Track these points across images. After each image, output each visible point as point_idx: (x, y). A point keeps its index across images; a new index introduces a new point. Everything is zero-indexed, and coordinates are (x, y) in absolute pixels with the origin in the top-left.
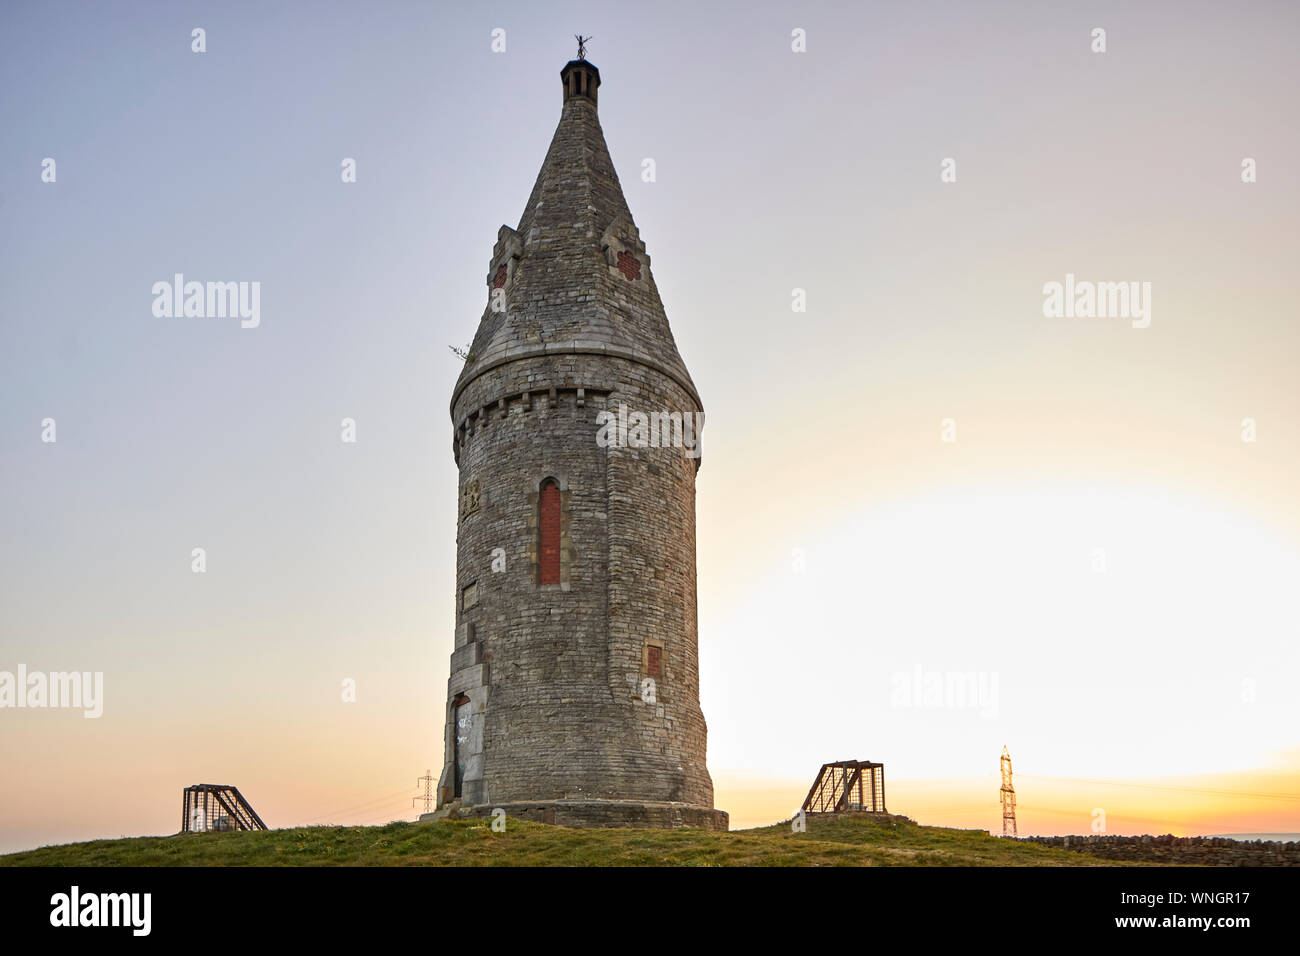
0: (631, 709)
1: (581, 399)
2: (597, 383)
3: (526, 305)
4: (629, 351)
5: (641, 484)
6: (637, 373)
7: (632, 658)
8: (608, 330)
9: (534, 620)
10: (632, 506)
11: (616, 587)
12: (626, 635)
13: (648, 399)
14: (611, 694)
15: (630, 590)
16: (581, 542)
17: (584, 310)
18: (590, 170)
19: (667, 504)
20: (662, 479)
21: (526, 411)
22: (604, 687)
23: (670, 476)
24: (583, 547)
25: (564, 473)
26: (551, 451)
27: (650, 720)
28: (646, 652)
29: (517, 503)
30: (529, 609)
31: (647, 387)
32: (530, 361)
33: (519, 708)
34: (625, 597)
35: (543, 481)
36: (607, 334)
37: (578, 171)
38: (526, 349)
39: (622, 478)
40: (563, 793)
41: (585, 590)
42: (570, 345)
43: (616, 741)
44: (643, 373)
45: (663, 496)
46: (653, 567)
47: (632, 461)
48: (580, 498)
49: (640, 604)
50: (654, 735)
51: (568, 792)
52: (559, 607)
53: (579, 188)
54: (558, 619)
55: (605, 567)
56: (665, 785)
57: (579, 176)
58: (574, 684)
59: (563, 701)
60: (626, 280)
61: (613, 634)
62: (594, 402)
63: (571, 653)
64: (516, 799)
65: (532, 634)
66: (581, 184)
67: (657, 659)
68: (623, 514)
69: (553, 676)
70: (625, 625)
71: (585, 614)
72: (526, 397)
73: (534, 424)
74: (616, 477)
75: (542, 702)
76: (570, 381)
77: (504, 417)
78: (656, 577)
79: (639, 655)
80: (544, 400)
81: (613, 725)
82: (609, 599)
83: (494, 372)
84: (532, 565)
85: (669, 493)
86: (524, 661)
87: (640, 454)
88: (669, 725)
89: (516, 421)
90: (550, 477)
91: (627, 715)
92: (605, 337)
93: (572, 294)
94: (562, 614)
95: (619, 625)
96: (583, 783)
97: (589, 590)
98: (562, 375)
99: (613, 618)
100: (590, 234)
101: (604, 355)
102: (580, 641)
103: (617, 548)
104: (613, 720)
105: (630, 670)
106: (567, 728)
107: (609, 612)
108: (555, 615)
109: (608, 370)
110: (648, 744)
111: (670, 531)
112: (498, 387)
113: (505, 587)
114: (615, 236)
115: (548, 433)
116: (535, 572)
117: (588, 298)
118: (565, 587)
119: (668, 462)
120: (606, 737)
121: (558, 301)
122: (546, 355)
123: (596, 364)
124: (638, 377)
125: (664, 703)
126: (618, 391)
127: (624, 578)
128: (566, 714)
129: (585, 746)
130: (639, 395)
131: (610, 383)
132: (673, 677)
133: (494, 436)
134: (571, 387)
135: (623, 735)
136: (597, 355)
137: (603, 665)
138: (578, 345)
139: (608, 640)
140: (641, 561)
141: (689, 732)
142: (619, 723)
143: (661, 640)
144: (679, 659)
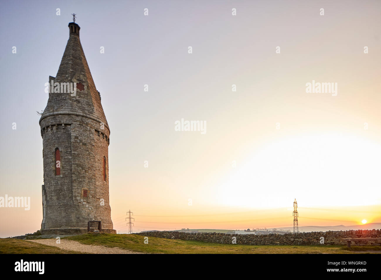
0: (78, 206)
1: (63, 127)
2: (67, 122)
3: (52, 100)
4: (75, 113)
5: (80, 148)
6: (79, 119)
8: (70, 107)
9: (54, 184)
10: (78, 154)
11: (73, 175)
12: (77, 187)
13: (82, 125)
14: (73, 202)
15: (77, 176)
16: (65, 164)
17: (65, 102)
18: (73, 58)
19: (89, 153)
20: (87, 146)
21: (51, 130)
22: (71, 200)
23: (90, 145)
24: (65, 165)
25: (60, 146)
26: (57, 141)
27: (84, 208)
28: (83, 192)
29: (50, 155)
30: (53, 182)
31: (82, 122)
32: (51, 117)
33: (51, 206)
34: (76, 178)
35: (56, 148)
36: (70, 109)
37: (69, 58)
38: (49, 114)
39: (75, 147)
40: (61, 226)
41: (66, 176)
42: (59, 112)
43: (74, 213)
44: (81, 118)
45: (88, 151)
46: (84, 170)
47: (78, 142)
48: (64, 153)
49: (80, 179)
50: (85, 212)
51: (62, 226)
52: (60, 181)
53: (69, 64)
54: (60, 184)
55: (71, 170)
57: (69, 60)
58: (64, 200)
59: (61, 204)
60: (79, 91)
61: (73, 187)
62: (67, 127)
63: (63, 192)
64: (51, 228)
65: (54, 188)
66: (69, 63)
67: (87, 193)
68: (75, 157)
69: (59, 198)
70: (76, 185)
71: (66, 182)
72: (50, 126)
73: (53, 133)
74: (73, 147)
75: (56, 205)
76: (60, 122)
77: (47, 131)
78: (85, 172)
79: (80, 192)
80: (55, 127)
81: (73, 210)
82: (72, 179)
83: (44, 120)
84: (54, 170)
86: (53, 195)
87: (80, 140)
88: (90, 209)
89: (49, 133)
90: (57, 148)
91: (77, 207)
92: (69, 110)
93: (63, 97)
94: (61, 183)
95: (74, 185)
96: (66, 224)
97: (67, 176)
98: (58, 120)
99: (73, 183)
100: (69, 78)
101: (69, 115)
102: (65, 189)
103: (74, 165)
104: (73, 208)
105: (78, 196)
106: (62, 211)
107: (72, 182)
108: (59, 183)
109: (70, 118)
110: (84, 214)
111: (90, 160)
112: (45, 124)
113: (49, 176)
114: (76, 79)
115: (56, 136)
116: (54, 172)
117: (66, 98)
118: (61, 176)
119: (89, 141)
120: (71, 213)
121: (59, 99)
122: (54, 115)
123: (67, 117)
124: (79, 120)
125: (88, 203)
126: (73, 124)
127: (76, 173)
128: (62, 207)
129: (66, 215)
130: (79, 124)
131: (71, 122)
132: (91, 197)
133: (45, 137)
134: (60, 124)
135: (76, 212)
136: (67, 114)
137: (71, 195)
138: (61, 112)
139: (72, 189)
140: (80, 168)
141: (98, 210)
142: (75, 209)
143: (87, 188)
144: (94, 192)
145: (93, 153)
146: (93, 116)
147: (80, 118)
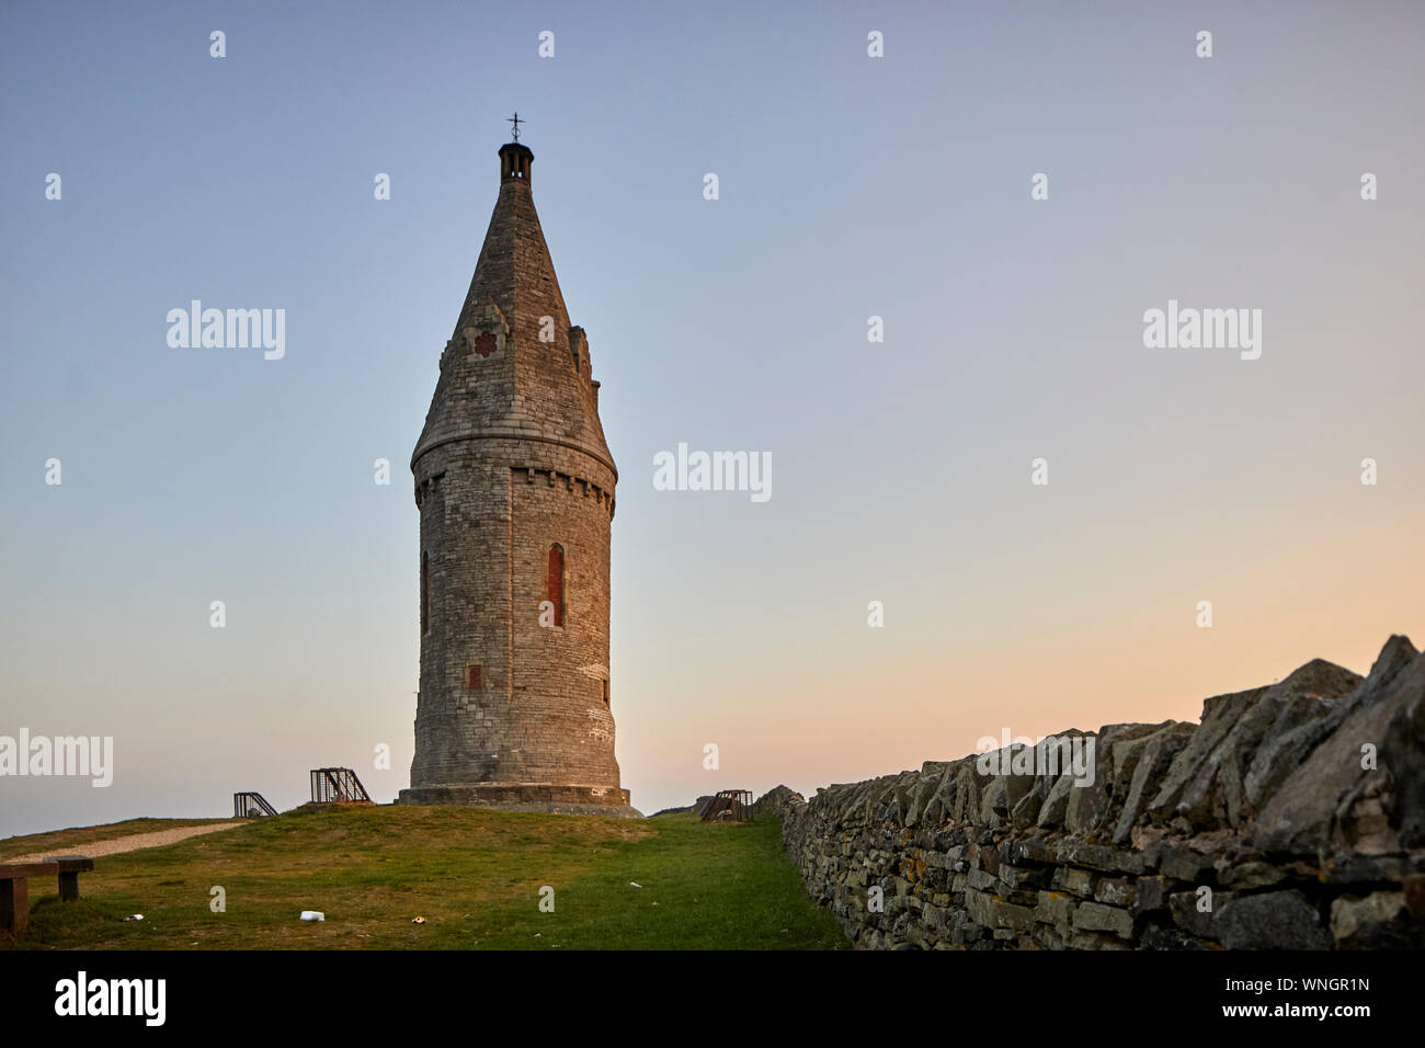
0: (456, 717)
4: (454, 435)
5: (464, 539)
6: (460, 450)
7: (457, 679)
10: (457, 560)
11: (447, 627)
12: (453, 662)
13: (470, 466)
14: (445, 708)
15: (455, 627)
19: (489, 547)
20: (483, 528)
23: (492, 522)
27: (470, 723)
28: (468, 672)
31: (469, 457)
34: (452, 633)
39: (450, 540)
41: (436, 633)
43: (447, 742)
45: (484, 542)
46: (474, 603)
47: (457, 523)
49: (463, 636)
50: (474, 734)
56: (477, 771)
61: (446, 663)
67: (479, 675)
70: (452, 654)
78: (476, 611)
79: (461, 676)
81: (444, 730)
82: (445, 636)
85: (490, 537)
87: (463, 515)
88: (489, 724)
91: (453, 721)
95: (448, 654)
99: (445, 651)
103: (447, 597)
104: (442, 727)
105: (455, 688)
107: (445, 647)
110: (469, 741)
111: (491, 568)
119: (491, 512)
120: (442, 740)
125: (484, 708)
126: (447, 471)
127: (451, 619)
131: (443, 466)
132: (492, 685)
135: (451, 737)
139: (445, 668)
140: (463, 601)
141: (514, 725)
142: (448, 728)
143: (481, 659)
144: (500, 670)
145: (501, 545)
146: (500, 427)
147: (464, 445)
